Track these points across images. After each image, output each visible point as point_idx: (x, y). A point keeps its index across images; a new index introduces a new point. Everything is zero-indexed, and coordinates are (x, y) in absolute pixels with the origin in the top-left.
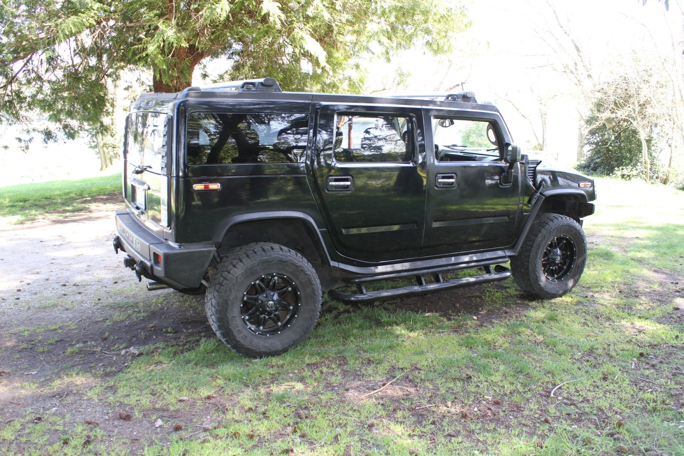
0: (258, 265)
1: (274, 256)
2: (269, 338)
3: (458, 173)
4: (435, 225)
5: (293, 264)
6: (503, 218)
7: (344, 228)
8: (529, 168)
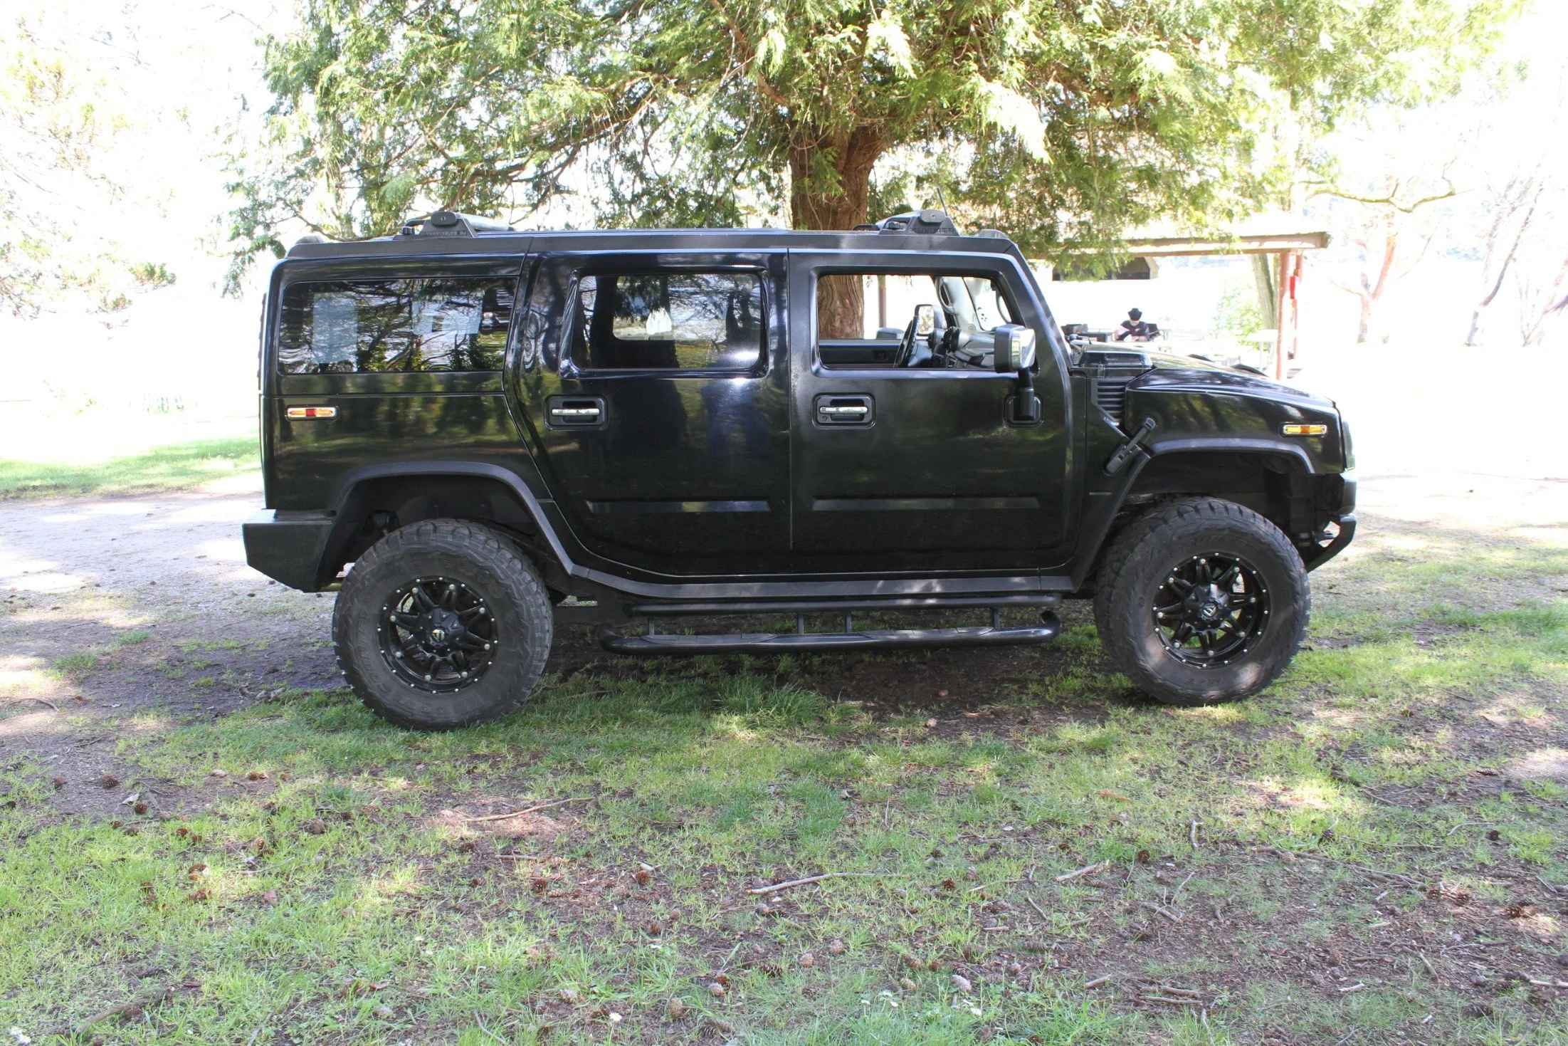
0: (402, 558)
1: (434, 544)
2: (435, 697)
3: (876, 394)
4: (819, 505)
5: (473, 563)
6: (1025, 500)
7: (592, 500)
8: (1101, 384)
